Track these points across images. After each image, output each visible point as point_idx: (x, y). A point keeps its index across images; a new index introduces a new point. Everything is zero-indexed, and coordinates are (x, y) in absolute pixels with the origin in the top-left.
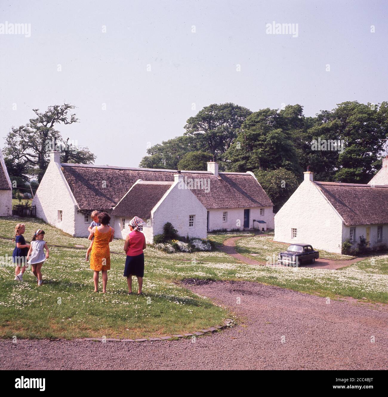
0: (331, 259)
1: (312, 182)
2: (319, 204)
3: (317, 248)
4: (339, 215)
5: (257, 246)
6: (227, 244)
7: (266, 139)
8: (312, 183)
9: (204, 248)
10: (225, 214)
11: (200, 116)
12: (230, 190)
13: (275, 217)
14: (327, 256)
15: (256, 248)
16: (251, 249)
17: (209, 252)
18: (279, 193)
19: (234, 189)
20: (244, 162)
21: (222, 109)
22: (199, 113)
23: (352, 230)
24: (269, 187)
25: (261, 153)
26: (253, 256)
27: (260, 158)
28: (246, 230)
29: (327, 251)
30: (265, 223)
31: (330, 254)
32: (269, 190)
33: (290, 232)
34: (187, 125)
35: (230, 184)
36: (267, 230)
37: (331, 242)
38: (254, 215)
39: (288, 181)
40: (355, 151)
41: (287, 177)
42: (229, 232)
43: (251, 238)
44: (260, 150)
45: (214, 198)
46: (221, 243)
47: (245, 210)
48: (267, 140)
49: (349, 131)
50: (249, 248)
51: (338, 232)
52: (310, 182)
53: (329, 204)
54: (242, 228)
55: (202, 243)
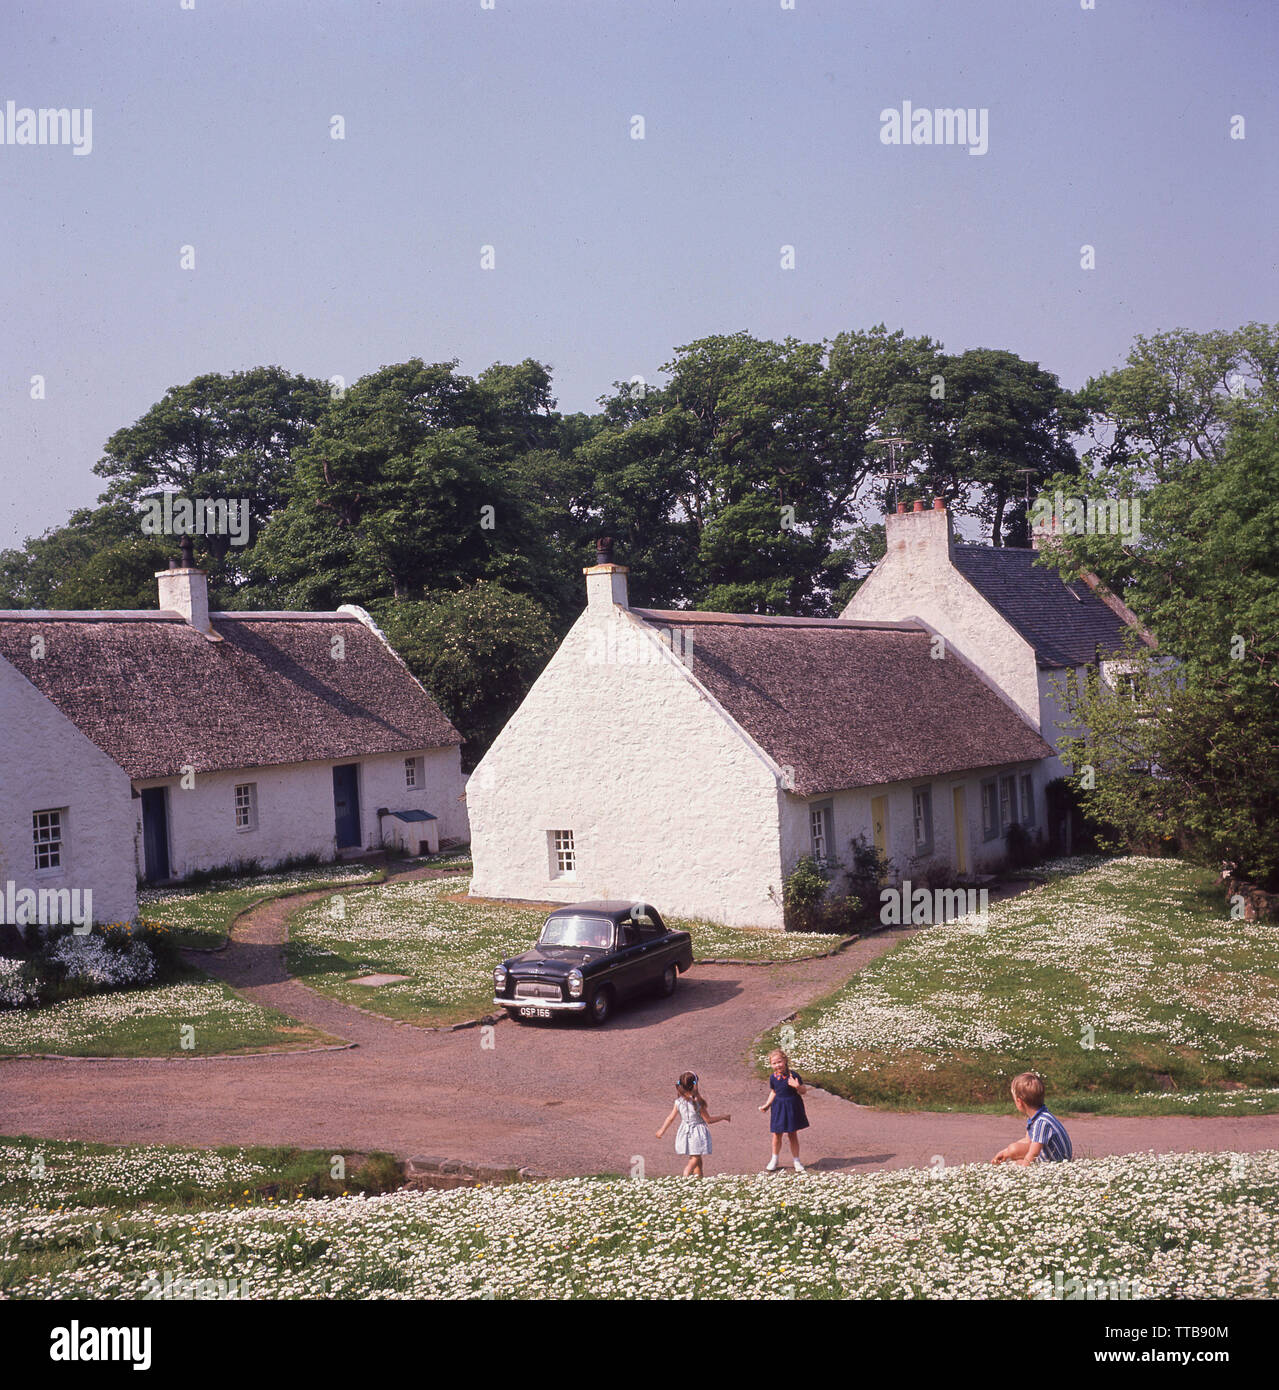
0: (746, 960)
1: (625, 609)
2: (666, 709)
3: (672, 910)
4: (760, 749)
5: (389, 932)
6: (250, 935)
7: (411, 470)
8: (624, 615)
9: (114, 973)
10: (244, 793)
11: (158, 420)
12: (263, 686)
13: (471, 785)
14: (725, 946)
15: (386, 942)
16: (362, 951)
17: (142, 989)
18: (482, 684)
19: (284, 681)
20: (330, 575)
21: (240, 393)
22: (154, 412)
23: (819, 813)
24: (437, 664)
25: (395, 530)
26: (369, 989)
27: (394, 552)
28: (345, 857)
29: (719, 919)
30: (430, 817)
31: (734, 937)
32: (441, 674)
33: (542, 848)
34: (104, 460)
35: (263, 661)
36: (440, 849)
37: (734, 877)
38: (380, 787)
39: (515, 635)
40: (756, 518)
41: (510, 615)
42: (269, 872)
43: (366, 893)
44: (392, 515)
45: (188, 725)
46: (217, 936)
47: (336, 770)
48: (417, 472)
49: (731, 442)
50: (353, 947)
51: (760, 827)
52: (617, 610)
53: (708, 704)
54: (328, 848)
55: (105, 949)
